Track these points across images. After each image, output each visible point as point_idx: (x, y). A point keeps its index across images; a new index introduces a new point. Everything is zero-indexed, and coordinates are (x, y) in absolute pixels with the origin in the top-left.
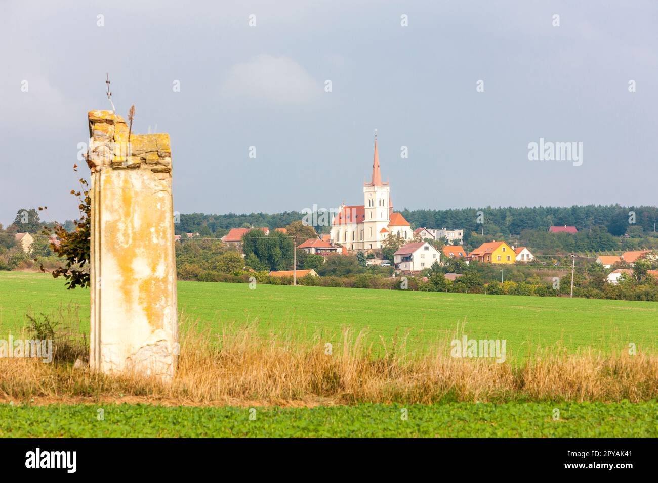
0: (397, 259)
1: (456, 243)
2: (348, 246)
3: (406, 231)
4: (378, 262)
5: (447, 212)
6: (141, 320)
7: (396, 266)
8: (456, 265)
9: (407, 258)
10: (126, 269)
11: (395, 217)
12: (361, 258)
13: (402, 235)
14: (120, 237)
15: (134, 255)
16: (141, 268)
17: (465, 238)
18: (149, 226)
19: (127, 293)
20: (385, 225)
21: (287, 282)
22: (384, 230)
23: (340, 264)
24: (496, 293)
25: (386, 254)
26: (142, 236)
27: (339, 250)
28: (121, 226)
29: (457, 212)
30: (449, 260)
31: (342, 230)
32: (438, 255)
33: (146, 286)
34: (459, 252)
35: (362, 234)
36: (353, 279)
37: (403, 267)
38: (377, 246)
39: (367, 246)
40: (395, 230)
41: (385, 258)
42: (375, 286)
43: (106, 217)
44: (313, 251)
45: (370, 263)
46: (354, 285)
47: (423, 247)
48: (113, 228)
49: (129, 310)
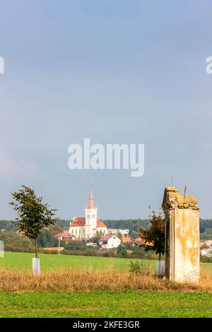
0: (101, 243)
1: (125, 235)
2: (77, 236)
3: (105, 230)
4: (91, 244)
5: (121, 221)
6: (189, 263)
7: (100, 246)
8: (129, 246)
9: (105, 243)
10: (183, 244)
11: (99, 222)
12: (84, 242)
13: (103, 232)
14: (182, 233)
15: (186, 239)
16: (189, 244)
17: (130, 233)
18: (191, 229)
19: (184, 253)
20: (95, 227)
21: (55, 253)
22: (94, 229)
23: (74, 245)
24: (151, 259)
25: (95, 240)
26: (189, 233)
27: (74, 238)
28: (182, 229)
29: (125, 221)
30: (125, 244)
31: (74, 228)
32: (120, 241)
33: (190, 250)
34: (128, 240)
35: (84, 231)
36: (85, 252)
37: (103, 246)
38: (91, 236)
39: (86, 236)
40: (99, 229)
41: (95, 242)
42: (95, 255)
43: (176, 225)
44: (61, 238)
45: (88, 244)
46: (85, 255)
47: (112, 238)
48: (179, 230)
49: (185, 259)
